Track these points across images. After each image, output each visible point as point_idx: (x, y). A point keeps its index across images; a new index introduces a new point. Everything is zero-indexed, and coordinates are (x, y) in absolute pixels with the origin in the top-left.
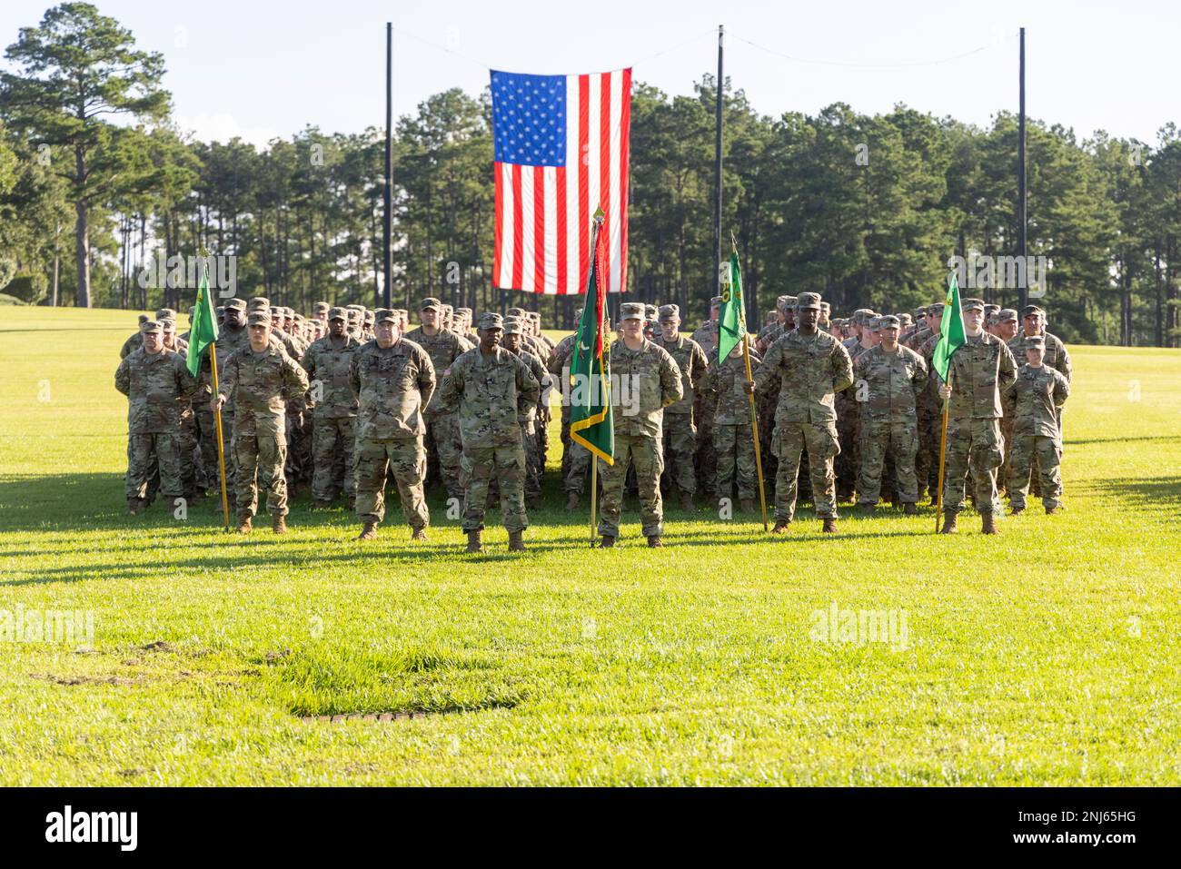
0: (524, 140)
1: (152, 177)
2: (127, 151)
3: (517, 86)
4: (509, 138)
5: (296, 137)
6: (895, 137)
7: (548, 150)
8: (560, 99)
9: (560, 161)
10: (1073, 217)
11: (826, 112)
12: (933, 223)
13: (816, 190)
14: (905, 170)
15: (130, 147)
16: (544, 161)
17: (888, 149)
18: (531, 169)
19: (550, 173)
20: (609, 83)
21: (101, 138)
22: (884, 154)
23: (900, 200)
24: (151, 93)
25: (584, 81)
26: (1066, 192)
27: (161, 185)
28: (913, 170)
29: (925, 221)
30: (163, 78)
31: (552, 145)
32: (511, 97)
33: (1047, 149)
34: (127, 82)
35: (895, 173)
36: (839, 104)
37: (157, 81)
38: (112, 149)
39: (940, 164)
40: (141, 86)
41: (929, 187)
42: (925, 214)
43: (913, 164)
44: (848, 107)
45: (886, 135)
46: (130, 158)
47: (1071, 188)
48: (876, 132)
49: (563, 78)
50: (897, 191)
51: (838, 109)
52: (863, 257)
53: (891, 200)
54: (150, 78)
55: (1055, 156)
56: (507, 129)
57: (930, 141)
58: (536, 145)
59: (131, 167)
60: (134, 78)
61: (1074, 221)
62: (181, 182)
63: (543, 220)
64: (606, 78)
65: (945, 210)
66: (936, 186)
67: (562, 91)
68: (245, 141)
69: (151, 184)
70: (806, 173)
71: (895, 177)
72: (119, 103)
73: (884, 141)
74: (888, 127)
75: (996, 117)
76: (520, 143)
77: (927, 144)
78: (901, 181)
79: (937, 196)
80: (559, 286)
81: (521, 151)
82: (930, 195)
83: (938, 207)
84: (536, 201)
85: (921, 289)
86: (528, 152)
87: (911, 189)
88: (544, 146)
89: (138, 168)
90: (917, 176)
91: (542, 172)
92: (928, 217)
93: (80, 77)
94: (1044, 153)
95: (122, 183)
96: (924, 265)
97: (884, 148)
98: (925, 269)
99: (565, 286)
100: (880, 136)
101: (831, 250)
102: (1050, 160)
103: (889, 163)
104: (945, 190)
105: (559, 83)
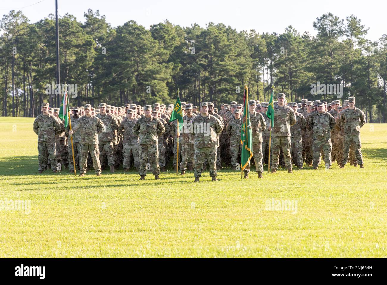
10: (227, 65)
14: (150, 47)
23: (147, 60)
26: (225, 55)
33: (217, 38)
39: (171, 45)
47: (227, 54)
50: (147, 56)
52: (134, 83)
53: (144, 60)
55: (221, 41)
57: (166, 35)
61: (227, 67)
65: (168, 63)
66: (164, 54)
71: (145, 51)
73: (142, 36)
77: (165, 37)
79: (167, 58)
83: (166, 62)
85: (158, 95)
94: (217, 40)
96: (156, 86)
97: (142, 39)
100: (141, 34)
101: (122, 80)
102: (219, 42)
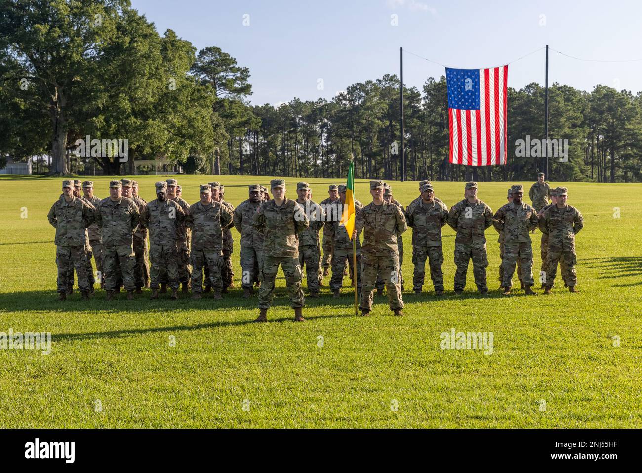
0: (461, 98)
1: (247, 120)
2: (236, 109)
3: (458, 74)
4: (455, 98)
5: (290, 103)
6: (561, 97)
7: (472, 102)
8: (476, 80)
9: (477, 107)
10: (635, 129)
11: (528, 87)
12: (579, 133)
13: (527, 120)
14: (566, 111)
15: (237, 108)
16: (470, 107)
17: (558, 102)
18: (465, 111)
19: (473, 112)
20: (498, 72)
21: (226, 104)
22: (557, 104)
23: (564, 124)
24: (243, 85)
25: (487, 71)
26: (631, 119)
27: (250, 124)
28: (569, 111)
29: (575, 133)
30: (248, 79)
31: (473, 100)
32: (455, 80)
34: (234, 81)
35: (562, 112)
36: (533, 83)
37: (246, 80)
38: (230, 109)
39: (578, 108)
40: (239, 82)
41: (576, 118)
42: (574, 129)
43: (569, 108)
44: (538, 84)
45: (557, 96)
46: (238, 113)
47: (633, 117)
48: (553, 95)
49: (478, 70)
50: (562, 120)
51: (533, 86)
53: (560, 123)
54: (243, 79)
56: (453, 94)
58: (466, 100)
59: (239, 116)
60: (237, 78)
61: (635, 131)
62: (258, 123)
63: (471, 134)
64: (497, 70)
65: (583, 128)
66: (578, 117)
67: (478, 76)
68: (271, 105)
69: (246, 123)
70: (523, 113)
71: (562, 114)
72: (232, 90)
73: (556, 99)
74: (558, 92)
75: (596, 87)
76: (460, 100)
77: (573, 99)
78: (565, 115)
79: (579, 122)
80: (478, 162)
81: (460, 103)
82: (576, 121)
83: (579, 126)
84: (467, 125)
86: (463, 103)
87: (569, 119)
88: (470, 101)
89: (242, 116)
90: (571, 113)
91: (470, 112)
92: (576, 131)
93: (214, 79)
95: (234, 123)
97: (556, 102)
98: (576, 153)
99: (481, 162)
100: (554, 97)
102: (624, 105)
103: (559, 108)
104: (582, 119)
105: (476, 73)
